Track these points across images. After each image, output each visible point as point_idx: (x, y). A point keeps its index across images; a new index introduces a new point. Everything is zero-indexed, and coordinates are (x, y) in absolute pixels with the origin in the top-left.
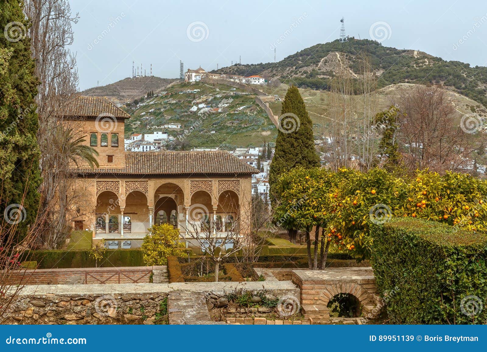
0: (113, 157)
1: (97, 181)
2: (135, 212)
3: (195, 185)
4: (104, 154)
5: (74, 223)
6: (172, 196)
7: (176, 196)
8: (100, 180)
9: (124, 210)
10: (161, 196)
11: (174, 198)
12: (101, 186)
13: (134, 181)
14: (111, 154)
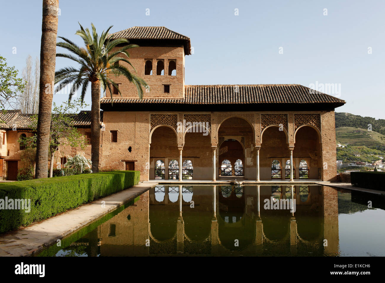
0: (170, 87)
1: (151, 115)
2: (198, 156)
3: (266, 120)
4: (160, 83)
5: (124, 163)
6: (238, 139)
7: (243, 138)
8: (154, 113)
9: (182, 149)
10: (227, 138)
11: (239, 141)
12: (156, 121)
13: (195, 115)
14: (169, 84)
